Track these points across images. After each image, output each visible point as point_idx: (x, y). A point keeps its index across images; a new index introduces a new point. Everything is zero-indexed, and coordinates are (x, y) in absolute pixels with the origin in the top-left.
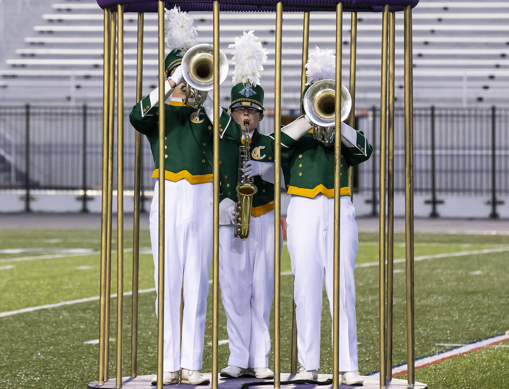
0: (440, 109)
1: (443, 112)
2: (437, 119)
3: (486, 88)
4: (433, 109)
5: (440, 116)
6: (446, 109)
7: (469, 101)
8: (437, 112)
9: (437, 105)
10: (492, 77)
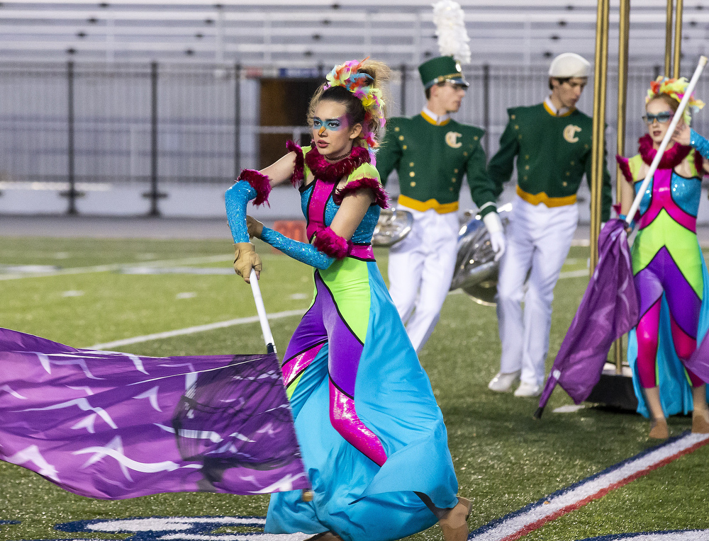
0: (497, 68)
1: (501, 73)
2: (492, 84)
3: (555, 38)
4: (486, 68)
5: (497, 78)
6: (505, 68)
7: (533, 57)
8: (492, 73)
9: (493, 62)
10: (562, 24)
